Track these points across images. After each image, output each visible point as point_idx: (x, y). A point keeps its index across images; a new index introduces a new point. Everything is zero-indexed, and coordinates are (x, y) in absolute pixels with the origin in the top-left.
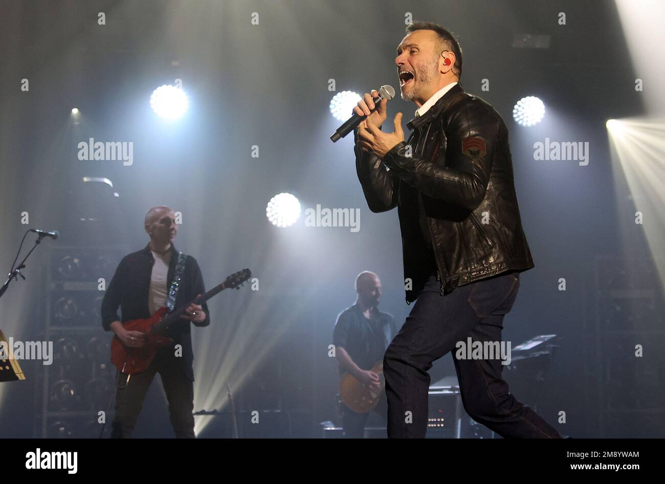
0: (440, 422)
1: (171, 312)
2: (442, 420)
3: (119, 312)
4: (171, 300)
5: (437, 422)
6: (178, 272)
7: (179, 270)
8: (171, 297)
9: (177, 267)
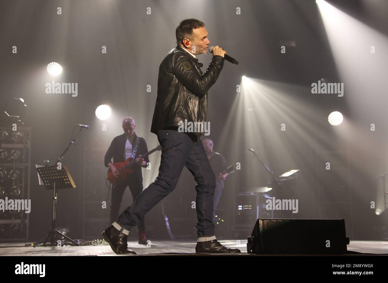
0: (250, 207)
1: (133, 160)
2: (251, 206)
3: (112, 160)
4: (133, 155)
5: (248, 207)
6: (137, 144)
7: (137, 143)
8: (134, 154)
9: (136, 142)
